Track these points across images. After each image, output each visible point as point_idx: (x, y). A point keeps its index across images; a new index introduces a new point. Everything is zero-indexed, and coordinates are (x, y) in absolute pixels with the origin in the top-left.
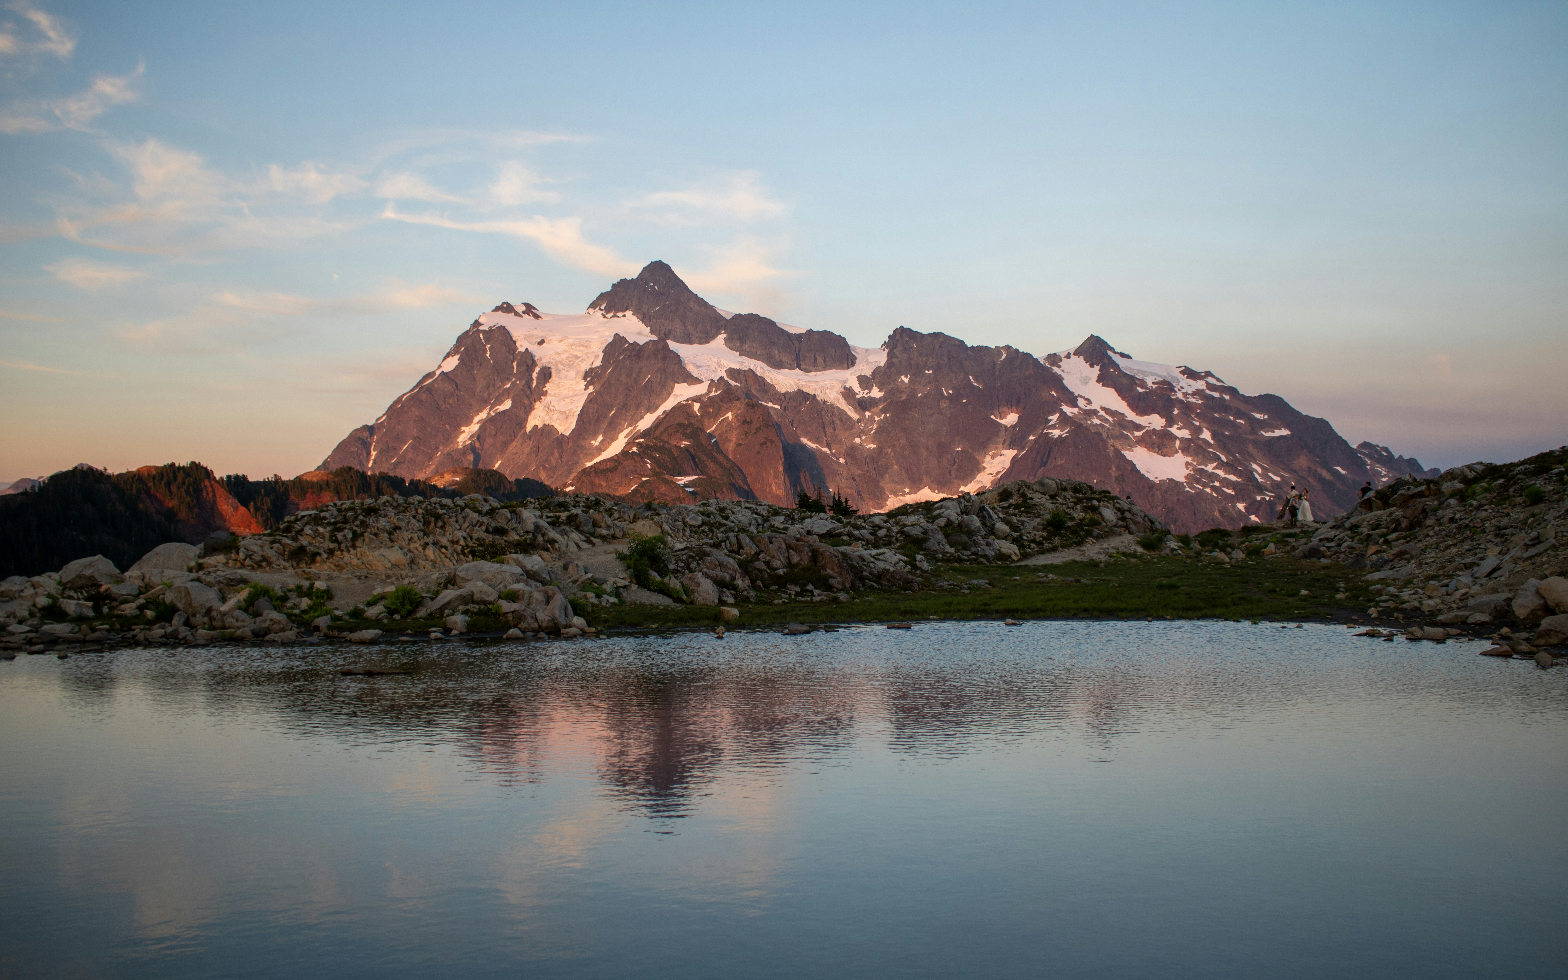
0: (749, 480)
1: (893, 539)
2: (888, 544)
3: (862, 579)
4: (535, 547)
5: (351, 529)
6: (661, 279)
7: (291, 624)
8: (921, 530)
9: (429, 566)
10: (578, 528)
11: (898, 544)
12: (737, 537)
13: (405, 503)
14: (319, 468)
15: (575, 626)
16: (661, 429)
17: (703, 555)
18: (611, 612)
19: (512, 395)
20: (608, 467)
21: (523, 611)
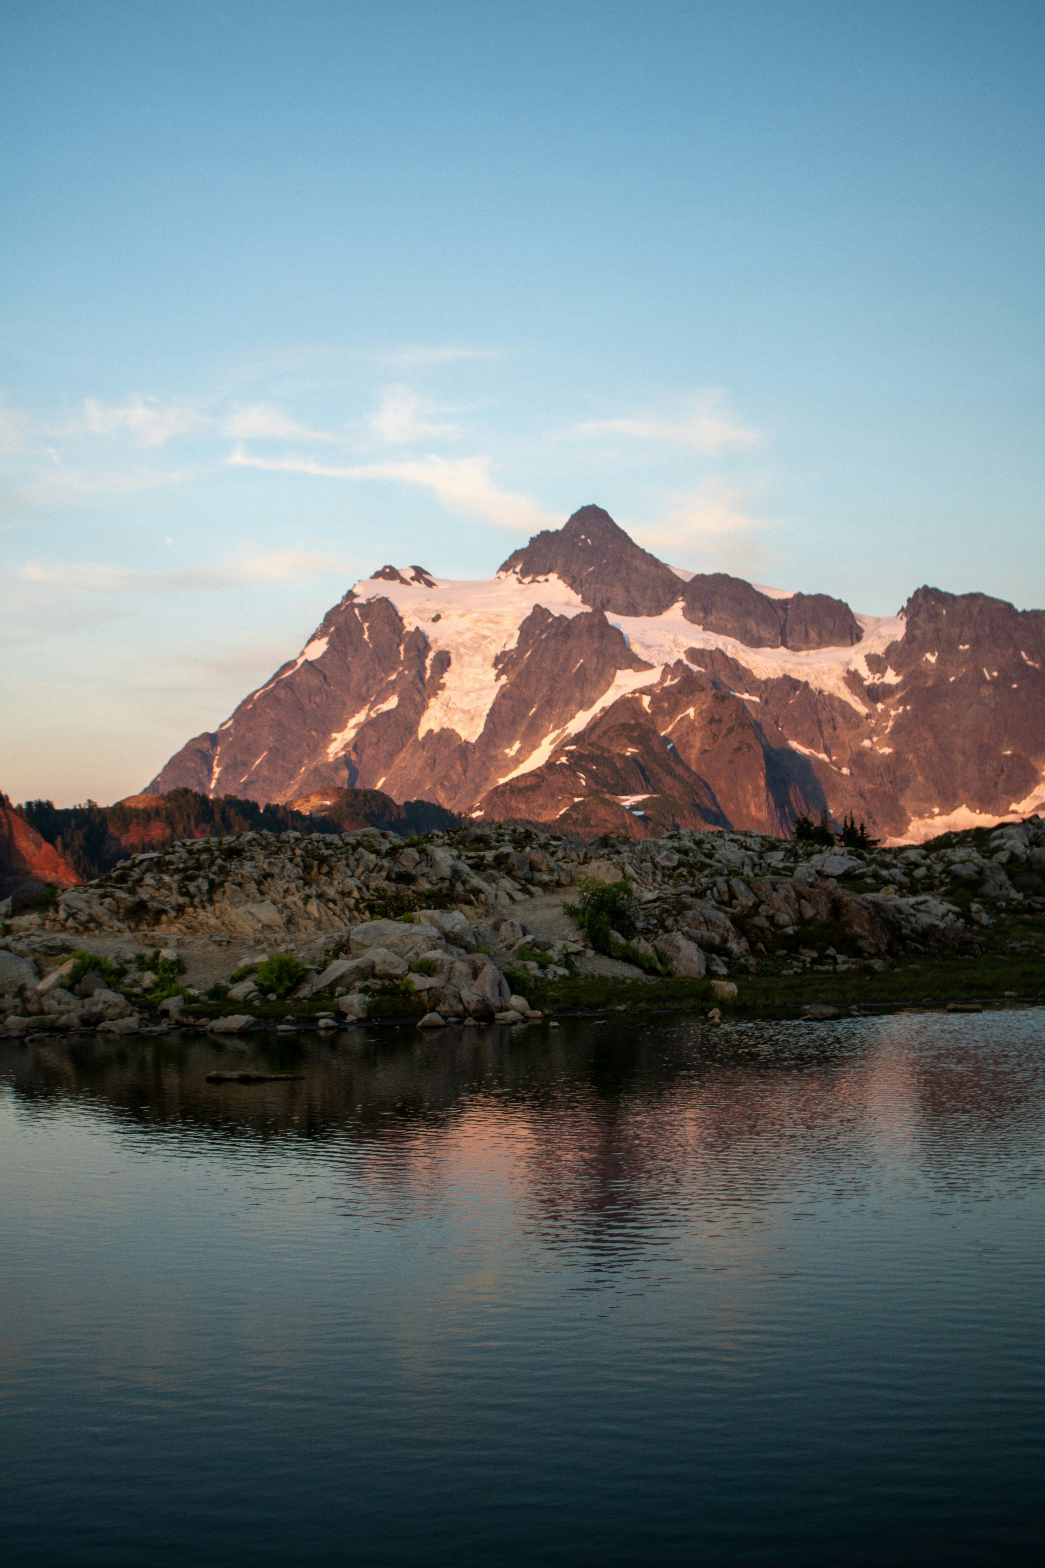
0: (718, 799)
1: (937, 882)
2: (929, 888)
3: (902, 939)
4: (453, 899)
5: (206, 877)
6: (596, 529)
7: (131, 1008)
8: (976, 868)
9: (311, 926)
10: (509, 873)
11: (944, 889)
12: (727, 882)
13: (278, 841)
14: (146, 790)
15: (513, 1009)
16: (598, 732)
17: (681, 908)
18: (560, 989)
19: (398, 689)
20: (528, 783)
21: (443, 988)
